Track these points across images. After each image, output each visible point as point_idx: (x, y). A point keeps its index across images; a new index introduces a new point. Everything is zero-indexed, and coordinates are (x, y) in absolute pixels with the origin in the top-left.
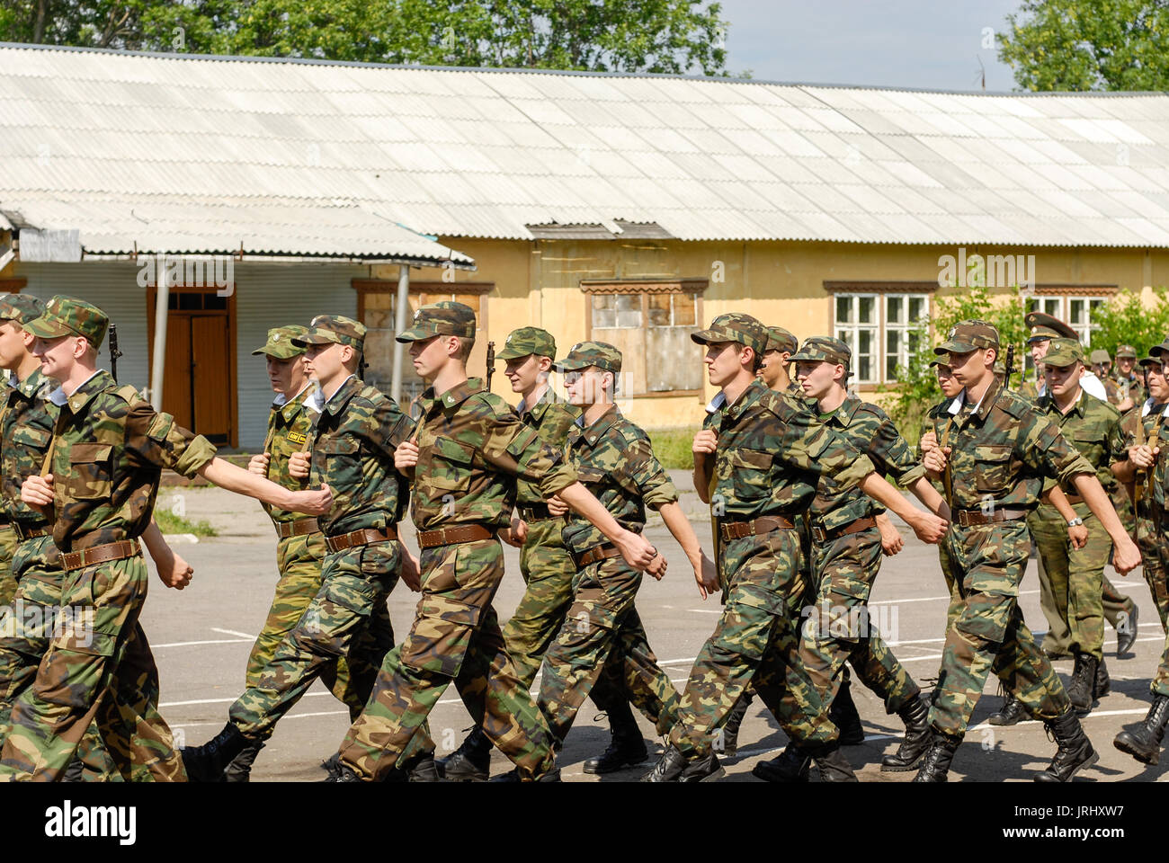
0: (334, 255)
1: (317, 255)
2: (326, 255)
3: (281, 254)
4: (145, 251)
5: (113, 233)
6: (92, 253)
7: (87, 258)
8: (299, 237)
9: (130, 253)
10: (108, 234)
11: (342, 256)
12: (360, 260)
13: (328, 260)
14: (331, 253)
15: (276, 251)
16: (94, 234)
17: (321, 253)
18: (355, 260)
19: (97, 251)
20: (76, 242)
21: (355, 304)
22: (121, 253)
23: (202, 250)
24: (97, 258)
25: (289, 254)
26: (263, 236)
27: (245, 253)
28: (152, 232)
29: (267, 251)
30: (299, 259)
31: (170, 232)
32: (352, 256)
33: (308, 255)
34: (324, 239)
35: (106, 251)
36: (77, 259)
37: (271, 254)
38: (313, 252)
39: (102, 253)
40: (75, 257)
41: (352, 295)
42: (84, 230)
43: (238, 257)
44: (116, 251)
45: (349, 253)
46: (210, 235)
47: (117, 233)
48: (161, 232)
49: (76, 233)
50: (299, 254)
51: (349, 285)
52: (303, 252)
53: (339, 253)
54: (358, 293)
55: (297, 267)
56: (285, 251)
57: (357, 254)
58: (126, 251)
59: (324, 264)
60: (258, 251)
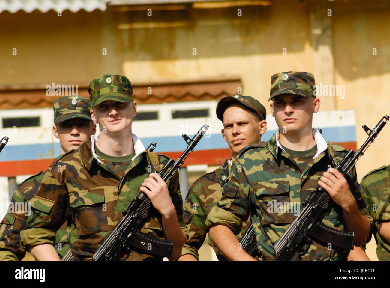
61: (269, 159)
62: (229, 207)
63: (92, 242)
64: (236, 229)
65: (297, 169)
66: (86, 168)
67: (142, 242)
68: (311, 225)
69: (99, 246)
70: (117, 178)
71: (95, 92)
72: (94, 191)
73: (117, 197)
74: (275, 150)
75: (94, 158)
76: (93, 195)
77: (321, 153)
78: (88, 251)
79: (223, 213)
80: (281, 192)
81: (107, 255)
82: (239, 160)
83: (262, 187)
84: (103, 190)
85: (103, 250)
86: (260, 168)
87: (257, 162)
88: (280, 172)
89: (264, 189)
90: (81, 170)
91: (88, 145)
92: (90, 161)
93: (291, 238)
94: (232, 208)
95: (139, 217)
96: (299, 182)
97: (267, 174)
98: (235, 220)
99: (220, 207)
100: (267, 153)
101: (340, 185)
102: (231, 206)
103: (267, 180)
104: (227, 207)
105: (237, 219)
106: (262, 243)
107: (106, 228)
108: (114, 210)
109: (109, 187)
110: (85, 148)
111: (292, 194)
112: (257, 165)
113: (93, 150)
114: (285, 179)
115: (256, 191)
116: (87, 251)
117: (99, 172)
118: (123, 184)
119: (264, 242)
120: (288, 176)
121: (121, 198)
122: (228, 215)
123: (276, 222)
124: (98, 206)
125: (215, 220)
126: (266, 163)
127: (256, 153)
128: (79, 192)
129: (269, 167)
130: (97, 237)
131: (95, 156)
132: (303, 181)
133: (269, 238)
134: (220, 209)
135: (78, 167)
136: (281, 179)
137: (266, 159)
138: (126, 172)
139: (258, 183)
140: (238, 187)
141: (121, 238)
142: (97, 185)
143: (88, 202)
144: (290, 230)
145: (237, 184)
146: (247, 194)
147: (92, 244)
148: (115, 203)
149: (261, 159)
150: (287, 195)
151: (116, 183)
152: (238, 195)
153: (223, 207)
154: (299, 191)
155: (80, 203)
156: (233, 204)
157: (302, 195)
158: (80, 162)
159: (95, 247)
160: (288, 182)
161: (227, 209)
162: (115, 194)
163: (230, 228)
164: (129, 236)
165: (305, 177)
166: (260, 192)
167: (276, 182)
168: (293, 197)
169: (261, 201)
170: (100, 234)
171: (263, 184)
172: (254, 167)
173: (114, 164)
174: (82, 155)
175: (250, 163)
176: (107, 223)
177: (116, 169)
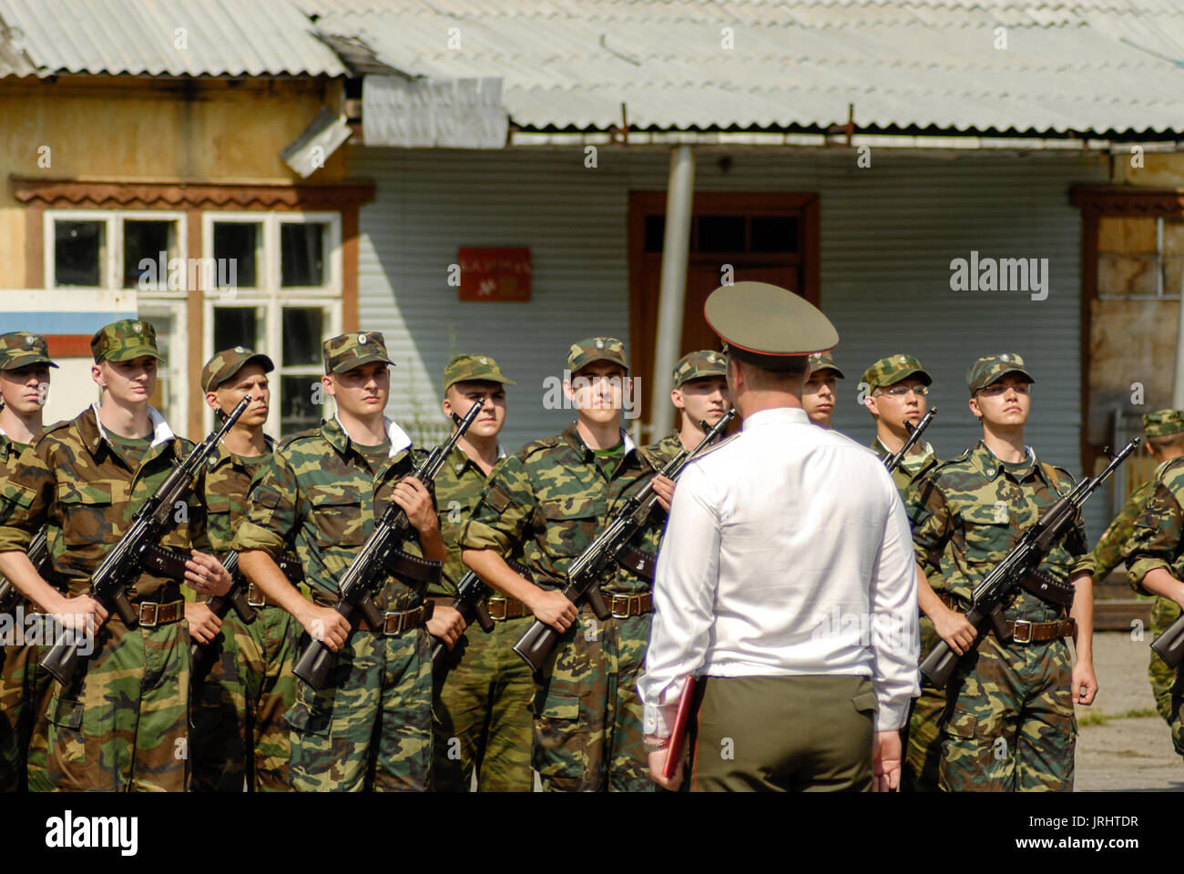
0: (1051, 134)
1: (1012, 133)
2: (1031, 133)
3: (933, 131)
4: (643, 124)
5: (567, 85)
6: (531, 129)
7: (520, 139)
8: (968, 94)
9: (611, 129)
10: (557, 87)
11: (1070, 134)
12: (1104, 144)
13: (1036, 144)
14: (1041, 128)
15: (923, 124)
16: (528, 87)
17: (1022, 128)
18: (1095, 144)
19: (540, 124)
20: (496, 105)
21: (1077, 239)
22: (592, 129)
23: (764, 123)
24: (539, 139)
25: (952, 132)
26: (890, 91)
27: (857, 130)
28: (650, 84)
29: (903, 124)
30: (973, 143)
31: (689, 84)
32: (1090, 135)
33: (992, 133)
34: (1022, 97)
35: (561, 124)
36: (498, 142)
37: (913, 130)
38: (1002, 128)
39: (551, 129)
40: (495, 138)
41: (1071, 222)
42: (512, 78)
43: (841, 139)
44: (582, 124)
45: (1082, 128)
46: (774, 89)
47: (577, 86)
48: (669, 84)
49: (496, 84)
50: (972, 132)
51: (1065, 199)
52: (982, 127)
53: (1061, 129)
54: (1084, 215)
55: (963, 158)
56: (943, 125)
57: (1101, 129)
58: (602, 124)
59: (1024, 153)
60: (883, 124)
61: (328, 454)
62: (268, 522)
63: (87, 557)
64: (277, 555)
65: (369, 470)
66: (89, 452)
67: (158, 560)
68: (387, 552)
69: (98, 563)
70: (131, 471)
71: (116, 341)
72: (97, 484)
73: (128, 497)
74: (339, 441)
75: (103, 438)
76: (96, 490)
77: (402, 450)
78: (80, 569)
79: (257, 531)
80: (349, 501)
81: (111, 576)
82: (283, 454)
83: (320, 493)
84: (109, 485)
85: (106, 570)
86: (316, 466)
87: (311, 458)
88: (345, 474)
89: (324, 496)
90: (80, 455)
91: (91, 416)
92: (96, 441)
93: (361, 571)
94: (272, 524)
95: (156, 523)
96: (371, 489)
97: (328, 474)
98: (275, 541)
99: (253, 522)
100: (324, 445)
101: (421, 501)
102: (271, 521)
103: (327, 482)
104: (264, 522)
105: (279, 540)
106: (312, 574)
107: (110, 539)
108: (122, 514)
109: (118, 481)
110: (86, 422)
111: (363, 505)
112: (311, 461)
113: (99, 426)
114: (354, 484)
115: (313, 497)
116: (77, 569)
117: (108, 457)
118: (138, 479)
119: (316, 573)
120: (356, 478)
121: (133, 499)
122: (266, 534)
123: (341, 544)
124: (101, 507)
125: (248, 544)
126: (325, 460)
127: (307, 444)
128: (75, 483)
129: (329, 465)
130: (94, 549)
131: (103, 434)
132: (376, 487)
133: (325, 567)
134: (254, 526)
135: (76, 449)
136: (347, 483)
137: (323, 454)
138: (144, 462)
139: (315, 487)
140: (281, 494)
141: (132, 554)
142: (101, 478)
143: (88, 499)
144: (360, 559)
145: (278, 488)
146: (294, 503)
147: (88, 560)
148: (125, 505)
149: (317, 453)
150: (357, 505)
151: (128, 477)
152: (280, 504)
153: (258, 522)
154: (371, 500)
155: (75, 499)
156: (274, 517)
157: (376, 506)
158: (78, 442)
159: (92, 564)
160: (357, 488)
161: (264, 526)
162: (125, 492)
163: (269, 554)
164: (142, 549)
165: (380, 482)
166: (318, 500)
167: (342, 487)
168: (364, 509)
169: (318, 512)
170: (101, 546)
171: (322, 489)
172: (307, 463)
173: (125, 448)
174: (82, 432)
175: (300, 458)
176: (112, 531)
177: (126, 455)
